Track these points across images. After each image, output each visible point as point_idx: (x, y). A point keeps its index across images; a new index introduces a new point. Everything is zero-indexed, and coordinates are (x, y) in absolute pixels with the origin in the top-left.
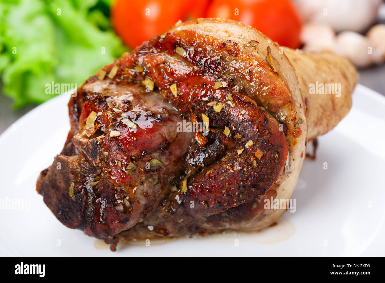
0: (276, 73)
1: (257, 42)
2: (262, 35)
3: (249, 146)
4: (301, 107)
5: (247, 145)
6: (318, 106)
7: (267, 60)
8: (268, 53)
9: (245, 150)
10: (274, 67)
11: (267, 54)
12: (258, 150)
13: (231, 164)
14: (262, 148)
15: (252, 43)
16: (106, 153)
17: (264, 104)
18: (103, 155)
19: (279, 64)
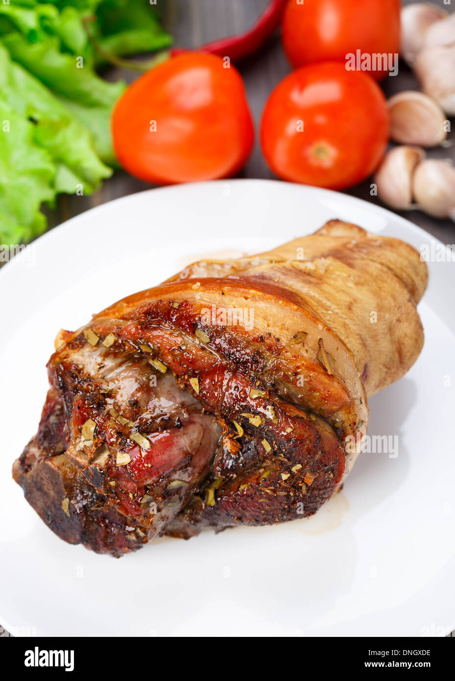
0: (331, 377)
1: (305, 333)
2: (311, 319)
3: (296, 470)
4: (362, 403)
5: (294, 469)
6: (381, 366)
7: (318, 359)
8: (320, 347)
9: (293, 475)
10: (327, 367)
11: (318, 349)
12: (308, 475)
13: (273, 488)
14: (313, 472)
15: (299, 336)
16: (113, 483)
17: (314, 410)
18: (110, 485)
19: (334, 360)
